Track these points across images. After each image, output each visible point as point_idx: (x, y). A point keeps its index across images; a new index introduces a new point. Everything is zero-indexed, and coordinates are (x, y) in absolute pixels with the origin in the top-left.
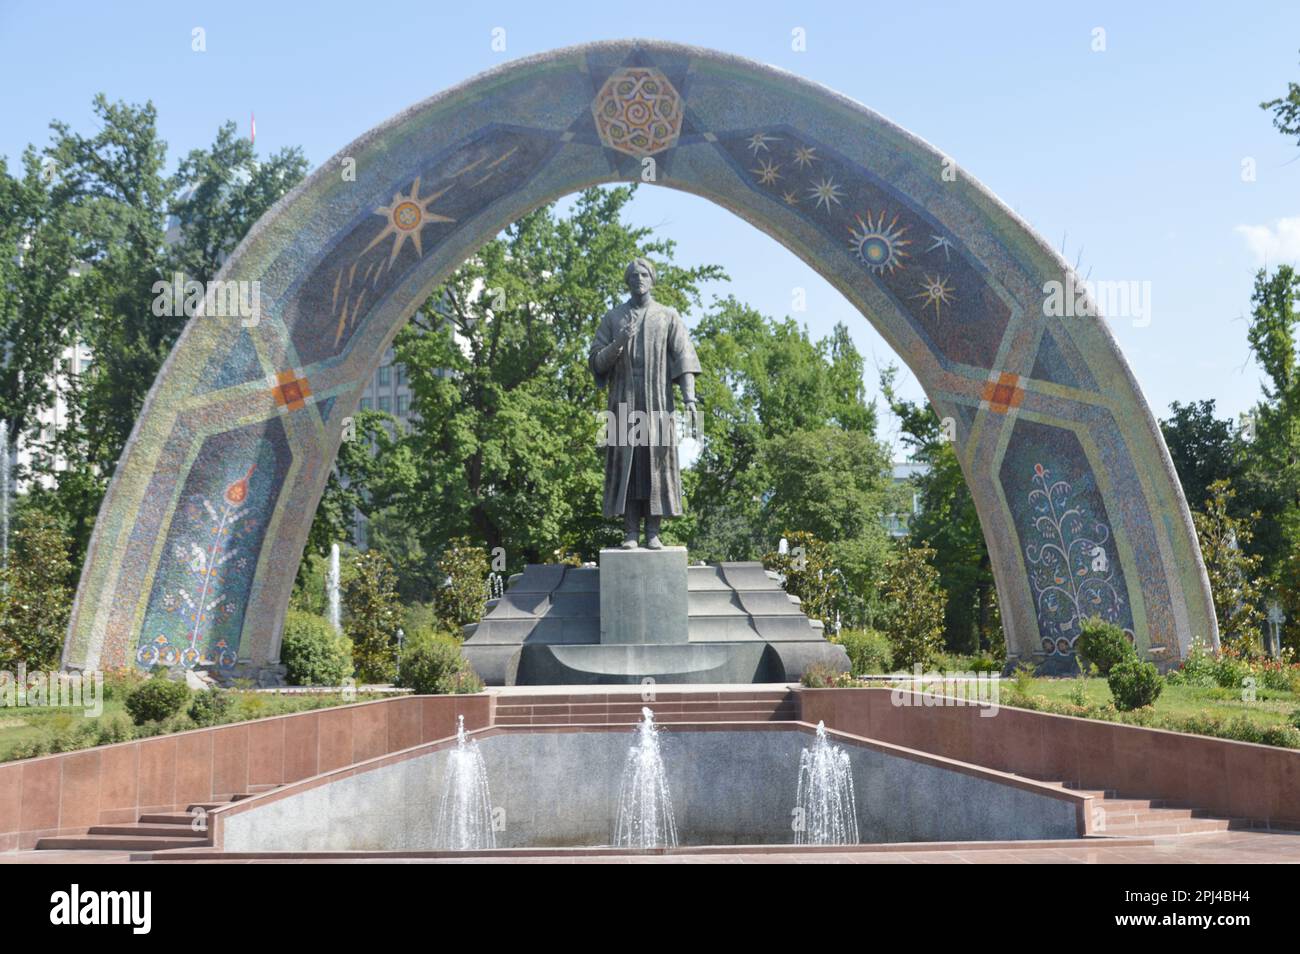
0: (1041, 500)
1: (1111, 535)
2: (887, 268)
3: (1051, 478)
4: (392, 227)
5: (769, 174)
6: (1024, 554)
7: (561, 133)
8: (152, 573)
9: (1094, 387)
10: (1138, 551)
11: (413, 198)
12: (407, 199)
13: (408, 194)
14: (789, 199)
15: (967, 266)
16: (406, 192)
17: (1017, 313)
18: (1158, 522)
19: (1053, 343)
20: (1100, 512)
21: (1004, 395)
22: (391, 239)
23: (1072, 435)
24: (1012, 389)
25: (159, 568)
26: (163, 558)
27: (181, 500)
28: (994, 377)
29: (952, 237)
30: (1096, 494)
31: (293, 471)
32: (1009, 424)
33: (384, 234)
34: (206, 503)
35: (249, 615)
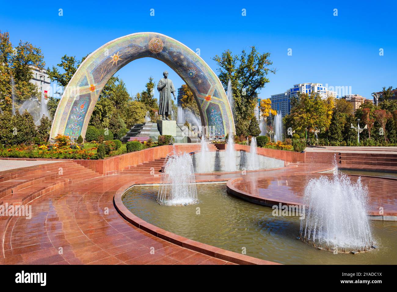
0: (213, 115)
1: (222, 121)
2: (193, 77)
3: (214, 112)
5: (176, 59)
6: (208, 123)
7: (143, 47)
8: (67, 121)
9: (222, 98)
10: (226, 123)
11: (117, 55)
12: (116, 55)
13: (116, 54)
14: (178, 64)
15: (205, 78)
17: (211, 86)
19: (217, 91)
20: (221, 117)
21: (208, 98)
23: (218, 105)
24: (210, 98)
25: (68, 120)
26: (69, 118)
27: (72, 107)
28: (207, 96)
29: (203, 73)
30: (221, 114)
31: (91, 103)
32: (208, 103)
33: (112, 61)
34: (77, 108)
35: (82, 130)
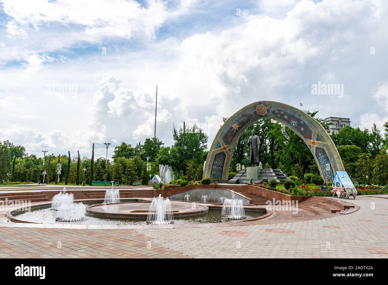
0: (321, 158)
1: (330, 163)
3: (321, 155)
4: (234, 128)
5: (279, 116)
6: (320, 166)
7: (253, 114)
8: (211, 170)
9: (325, 141)
10: (334, 166)
14: (282, 118)
15: (306, 125)
16: (235, 124)
17: (313, 131)
18: (336, 161)
19: (319, 136)
20: (328, 160)
21: (313, 143)
22: (234, 129)
23: (323, 149)
26: (212, 168)
27: (214, 161)
28: (312, 141)
29: (303, 122)
30: (327, 157)
31: (226, 157)
32: (315, 148)
34: (216, 162)
35: (223, 175)
